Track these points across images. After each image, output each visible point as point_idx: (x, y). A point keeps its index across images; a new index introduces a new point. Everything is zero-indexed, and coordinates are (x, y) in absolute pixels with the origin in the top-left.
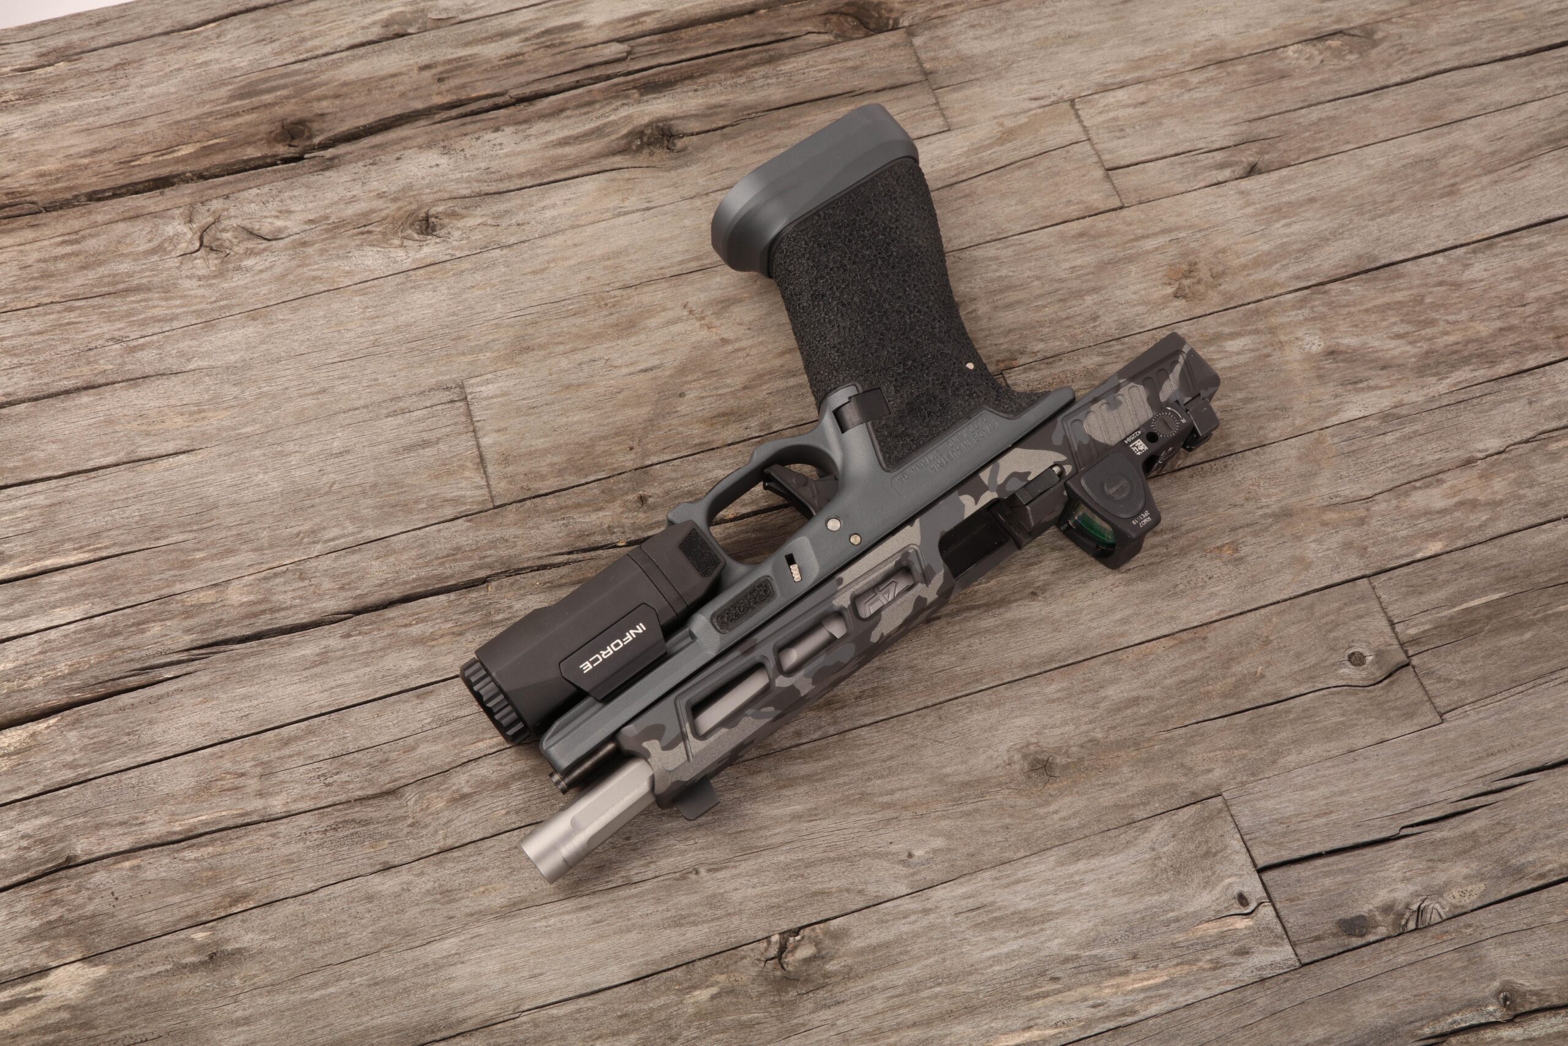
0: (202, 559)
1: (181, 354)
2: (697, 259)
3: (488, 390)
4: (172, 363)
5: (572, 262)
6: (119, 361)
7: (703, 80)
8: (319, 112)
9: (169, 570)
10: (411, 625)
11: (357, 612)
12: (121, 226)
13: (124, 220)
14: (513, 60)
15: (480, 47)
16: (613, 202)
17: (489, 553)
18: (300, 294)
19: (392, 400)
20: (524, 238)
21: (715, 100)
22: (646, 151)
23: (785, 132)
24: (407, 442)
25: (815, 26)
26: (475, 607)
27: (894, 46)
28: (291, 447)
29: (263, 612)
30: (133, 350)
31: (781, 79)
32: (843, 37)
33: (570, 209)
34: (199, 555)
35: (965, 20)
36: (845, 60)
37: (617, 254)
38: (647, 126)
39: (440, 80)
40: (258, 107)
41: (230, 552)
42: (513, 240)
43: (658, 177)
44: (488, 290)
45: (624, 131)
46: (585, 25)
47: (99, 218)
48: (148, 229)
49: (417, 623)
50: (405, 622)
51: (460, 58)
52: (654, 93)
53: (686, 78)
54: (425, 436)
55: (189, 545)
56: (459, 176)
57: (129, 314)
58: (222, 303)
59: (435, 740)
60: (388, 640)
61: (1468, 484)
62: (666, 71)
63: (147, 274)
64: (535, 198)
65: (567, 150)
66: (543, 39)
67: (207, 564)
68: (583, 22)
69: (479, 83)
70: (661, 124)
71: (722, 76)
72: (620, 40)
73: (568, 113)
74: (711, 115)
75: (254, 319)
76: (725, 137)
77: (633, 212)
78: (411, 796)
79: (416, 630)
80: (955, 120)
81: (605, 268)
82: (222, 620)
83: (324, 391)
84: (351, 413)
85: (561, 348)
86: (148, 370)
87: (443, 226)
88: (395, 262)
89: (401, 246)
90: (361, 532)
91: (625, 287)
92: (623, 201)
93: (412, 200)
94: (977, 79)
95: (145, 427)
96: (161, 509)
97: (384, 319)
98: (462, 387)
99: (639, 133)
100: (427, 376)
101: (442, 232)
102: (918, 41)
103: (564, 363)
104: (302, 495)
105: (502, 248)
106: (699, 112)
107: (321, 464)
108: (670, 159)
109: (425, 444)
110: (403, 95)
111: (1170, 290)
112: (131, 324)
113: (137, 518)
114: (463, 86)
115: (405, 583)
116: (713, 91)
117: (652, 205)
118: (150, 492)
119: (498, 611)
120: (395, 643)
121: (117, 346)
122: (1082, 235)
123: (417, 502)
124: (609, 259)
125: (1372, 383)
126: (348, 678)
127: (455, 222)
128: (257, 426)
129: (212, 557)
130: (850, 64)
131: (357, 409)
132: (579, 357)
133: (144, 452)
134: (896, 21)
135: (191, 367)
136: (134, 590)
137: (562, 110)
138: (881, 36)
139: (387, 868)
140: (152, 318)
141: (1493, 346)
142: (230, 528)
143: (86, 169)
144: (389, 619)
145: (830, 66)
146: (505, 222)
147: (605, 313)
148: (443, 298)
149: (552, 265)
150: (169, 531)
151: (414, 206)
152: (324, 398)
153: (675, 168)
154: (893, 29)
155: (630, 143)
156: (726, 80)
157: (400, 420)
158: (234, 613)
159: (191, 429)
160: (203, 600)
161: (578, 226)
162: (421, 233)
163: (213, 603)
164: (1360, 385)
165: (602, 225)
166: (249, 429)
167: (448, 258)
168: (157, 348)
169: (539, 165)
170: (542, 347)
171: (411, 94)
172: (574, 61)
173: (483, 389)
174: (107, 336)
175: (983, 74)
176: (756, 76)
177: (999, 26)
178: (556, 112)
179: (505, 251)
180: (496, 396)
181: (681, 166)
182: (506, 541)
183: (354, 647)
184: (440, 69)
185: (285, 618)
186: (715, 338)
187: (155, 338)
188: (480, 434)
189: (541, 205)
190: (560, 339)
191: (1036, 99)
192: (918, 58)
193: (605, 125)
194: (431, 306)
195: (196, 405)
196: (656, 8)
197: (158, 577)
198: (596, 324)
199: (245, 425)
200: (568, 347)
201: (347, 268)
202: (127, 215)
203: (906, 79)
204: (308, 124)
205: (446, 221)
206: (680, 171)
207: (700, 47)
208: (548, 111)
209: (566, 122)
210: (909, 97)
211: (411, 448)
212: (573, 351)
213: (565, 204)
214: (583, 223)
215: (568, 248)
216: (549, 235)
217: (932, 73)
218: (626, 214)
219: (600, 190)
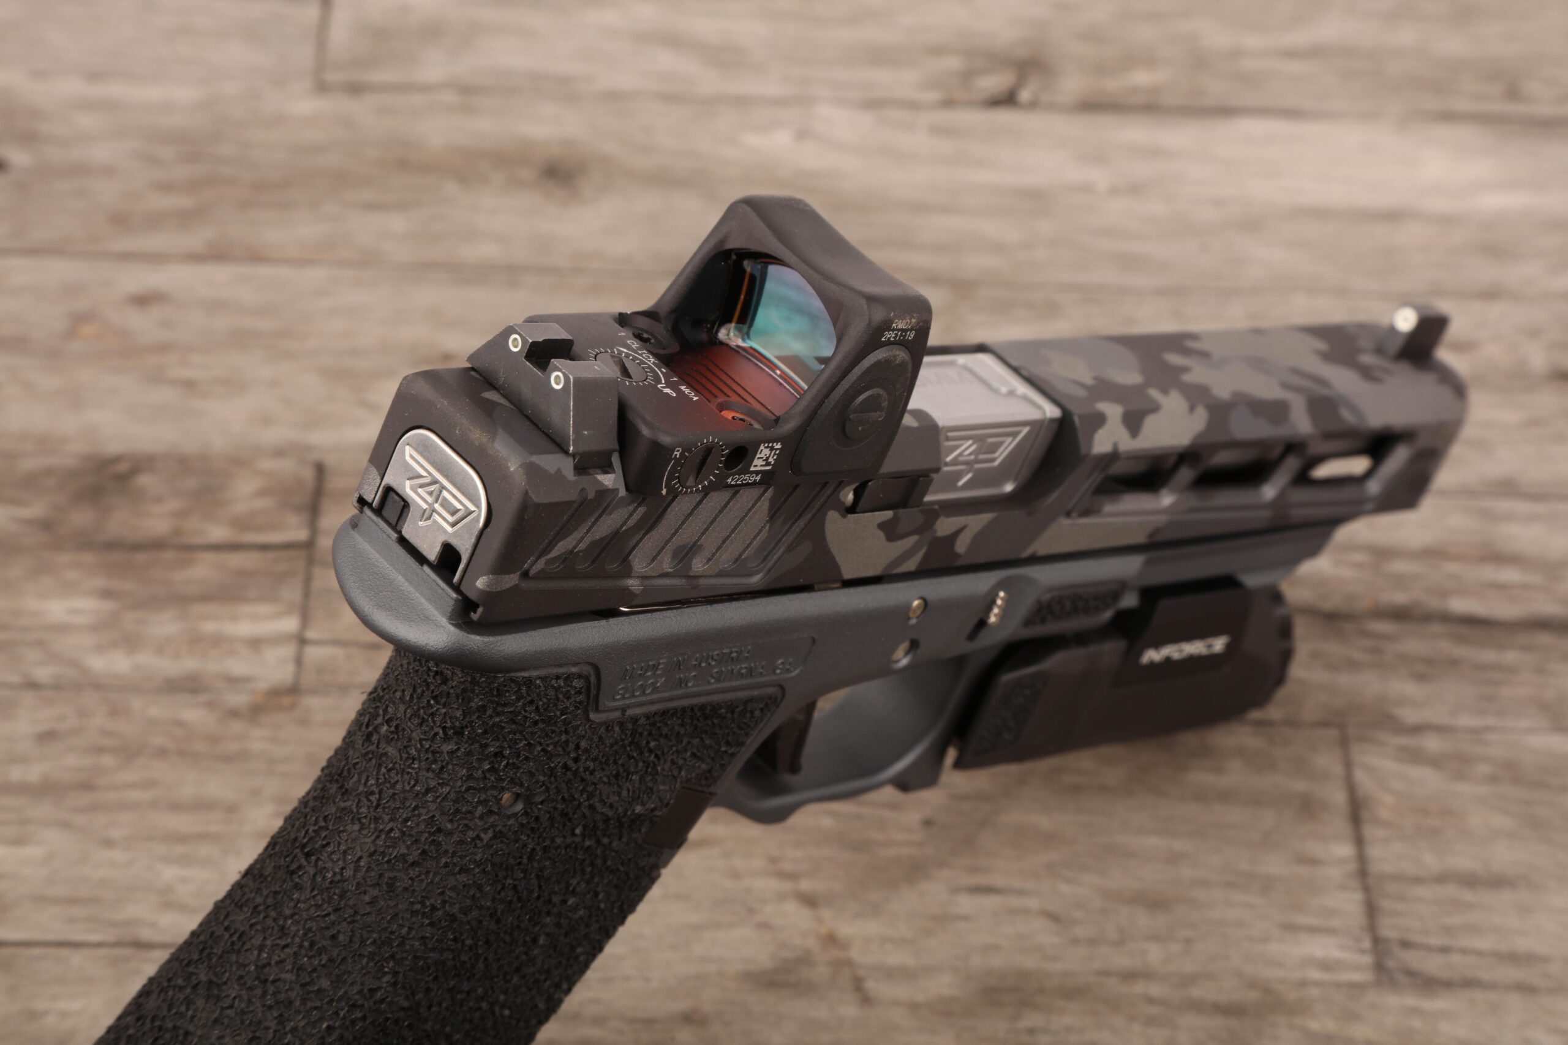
3: (1325, 948)
10: (1522, 586)
17: (1361, 655)
19: (1533, 989)
26: (1400, 581)
49: (1510, 585)
50: (1529, 592)
54: (1468, 896)
79: (1508, 575)
85: (1155, 990)
98: (1379, 969)
100: (1452, 1018)
103: (1155, 954)
109: (1470, 881)
120: (1551, 566)
123: (1493, 779)
132: (1121, 960)
157: (1522, 944)
170: (1197, 1007)
173: (1336, 954)
180: (1314, 929)
186: (827, 914)
188: (1352, 866)
190: (1153, 1010)
198: (1067, 1020)
200: (1139, 988)
211: (1498, 882)
212: (1130, 976)
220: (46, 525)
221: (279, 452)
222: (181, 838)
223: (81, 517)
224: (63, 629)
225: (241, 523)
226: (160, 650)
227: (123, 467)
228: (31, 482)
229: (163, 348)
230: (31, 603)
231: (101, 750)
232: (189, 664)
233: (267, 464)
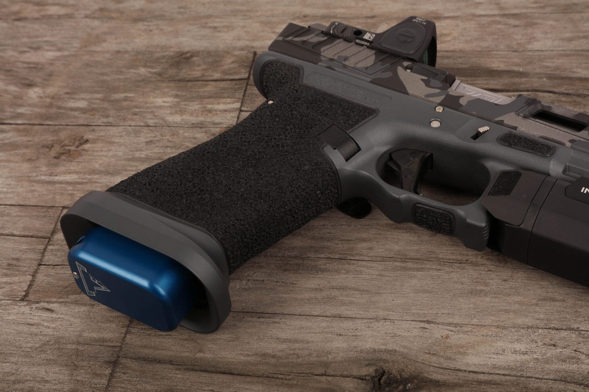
2: (405, 269)
5: (516, 298)
16: (458, 338)
20: (554, 332)
22: (405, 375)
23: (270, 352)
33: (501, 344)
37: (472, 293)
42: (564, 334)
43: (405, 347)
61: (30, 12)
64: (531, 365)
76: (326, 365)
77: (443, 324)
81: (486, 285)
92: (447, 337)
94: (78, 343)
105: (577, 329)
108: (385, 361)
111: (87, 146)
117: (422, 325)
124: (481, 291)
146: (567, 352)
149: (534, 301)
153: (387, 351)
161: (498, 326)
165: (475, 321)
175: (69, 346)
177: (17, 386)
179: (575, 326)
181: (380, 351)
189: (526, 357)
191: (48, 310)
192: (109, 380)
203: (134, 365)
206: (382, 347)
213: (504, 350)
214: (493, 329)
215: (515, 312)
216: (528, 327)
217: (110, 362)
218: (449, 324)
219: (465, 354)
220: (160, 74)
221: (242, 49)
223: (172, 72)
224: (160, 107)
225: (224, 72)
226: (191, 114)
227: (188, 55)
228: (157, 60)
229: (209, 17)
230: (152, 99)
231: (167, 147)
232: (201, 119)
233: (237, 53)
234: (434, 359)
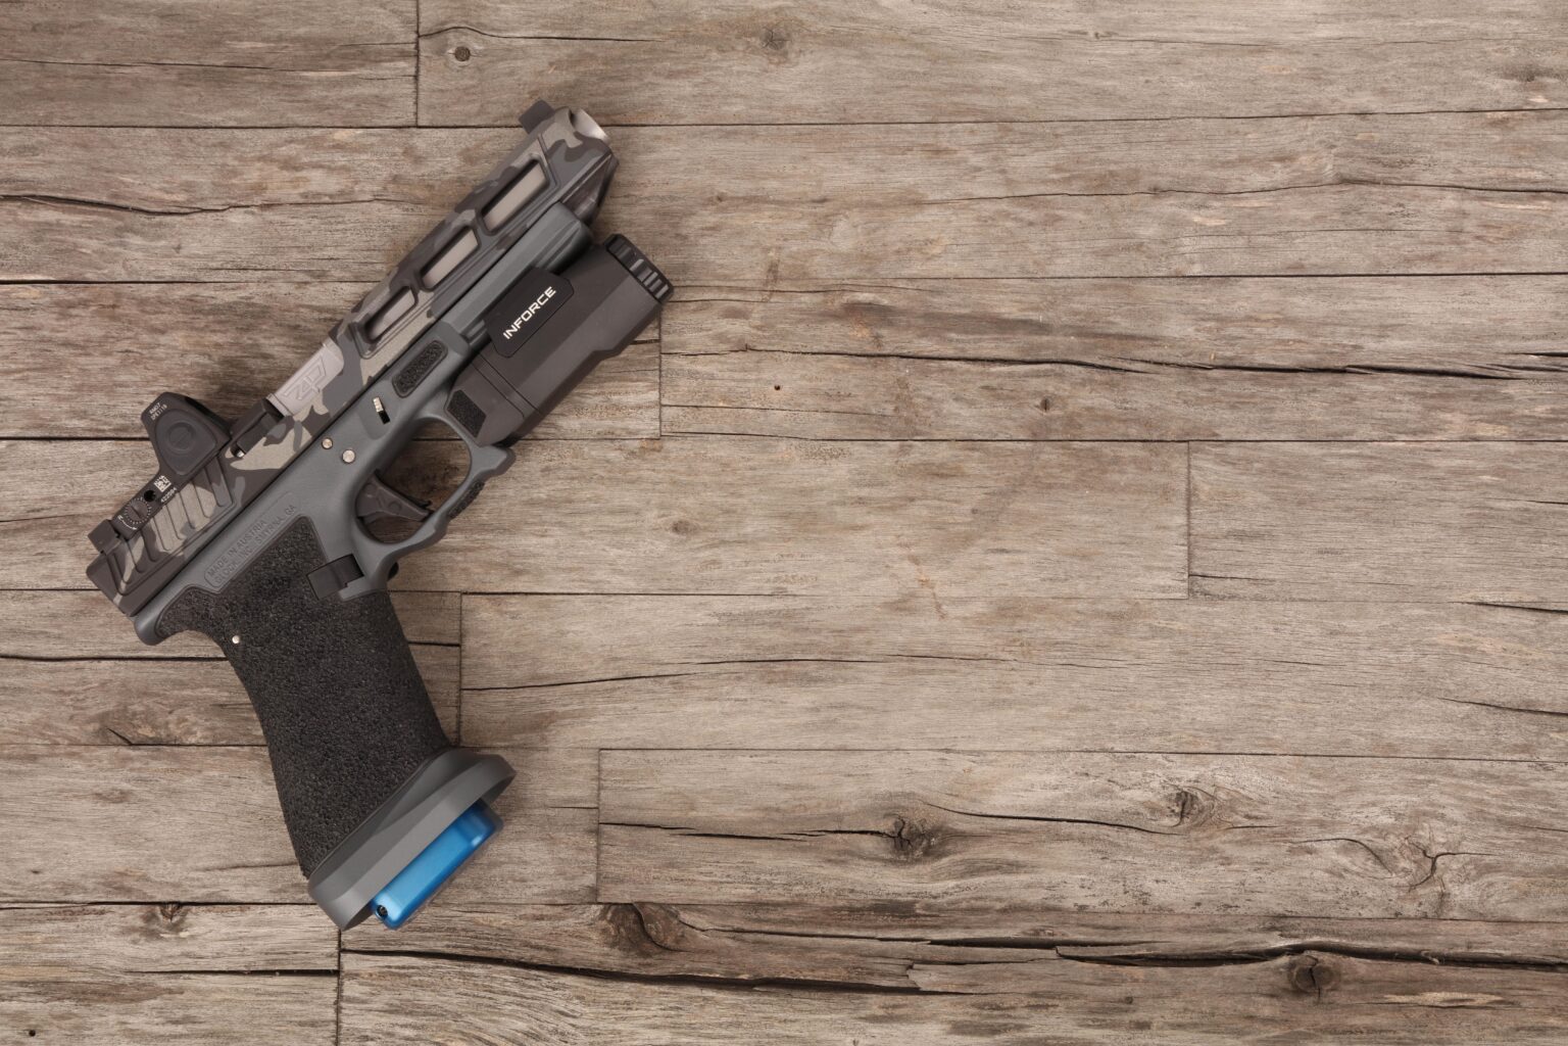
0: (1484, 473)
1: (1475, 726)
2: (914, 672)
3: (1164, 579)
4: (1487, 719)
5: (1044, 709)
6: (1543, 739)
7: (840, 903)
8: (1274, 1001)
9: (1518, 471)
10: (1294, 341)
11: (1343, 371)
12: (1521, 915)
13: (1517, 922)
14: (1041, 1002)
15: (1075, 1035)
16: (981, 772)
17: (1204, 394)
18: (1337, 761)
19: (1263, 599)
20: (1085, 755)
21: (836, 871)
22: (928, 827)
23: (772, 804)
24: (1258, 544)
25: (695, 936)
26: (1232, 340)
27: (620, 881)
28: (1377, 576)
29: (1432, 396)
30: (1525, 748)
31: (755, 876)
32: (669, 911)
33: (1030, 777)
34: (1486, 478)
35: (528, 892)
36: (677, 880)
37: (995, 704)
38: (918, 861)
39: (1129, 1000)
40: (1344, 1032)
41: (1457, 473)
42: (1097, 757)
43: (924, 788)
44: (1138, 704)
45: (945, 861)
46: (948, 1027)
47: (1544, 933)
48: (1492, 900)
49: (1289, 341)
50: (1298, 345)
51: (1100, 1027)
52: (899, 902)
53: (858, 910)
54: (1239, 546)
55: (1494, 493)
56: (1137, 860)
57: (1525, 795)
58: (1422, 777)
59: (1294, 221)
60: (1320, 331)
61: (280, 185)
62: (877, 928)
63: (1499, 842)
64: (1062, 803)
65: (1012, 856)
66: (1001, 1021)
67: (1481, 466)
68: (950, 1033)
69: (1087, 980)
70: (902, 858)
71: (817, 901)
72: (915, 991)
73: (998, 906)
74: (846, 852)
75: (1389, 745)
76: (839, 818)
77: (963, 752)
78: (1329, 171)
79: (1289, 333)
80: (589, 761)
81: (1010, 691)
82: (1475, 400)
83: (1333, 633)
84: (1307, 597)
85: (1080, 606)
86: (1512, 718)
87: (1168, 798)
88: (1227, 769)
89: (1218, 788)
90: (1324, 455)
91: (997, 660)
92: (970, 771)
93: (1194, 844)
95: (1525, 649)
96: (1519, 544)
97: (1253, 701)
98: (1190, 590)
99: (930, 853)
100: (1221, 617)
101: (1171, 790)
102: (590, 879)
103: (1081, 586)
104: (1375, 515)
105: (1112, 751)
106: (856, 860)
107: (1350, 546)
108: (904, 808)
109: (1240, 536)
110: (1176, 994)
112: (1524, 783)
113: (1543, 540)
114: (1107, 981)
115: (1291, 385)
116: (833, 884)
117: (940, 755)
118: (1528, 567)
119: (1210, 330)
120: (1313, 326)
121: (1544, 759)
122: (518, 573)
123: (1262, 472)
124: (1004, 701)
125: (316, 315)
126: (1364, 304)
127: (1154, 800)
128: (1407, 612)
129: (1474, 473)
130: (675, 873)
131: (1302, 600)
132: (1066, 590)
133: (1529, 619)
134: (603, 916)
135: (1467, 707)
136: (1556, 458)
137: (1004, 911)
138: (627, 899)
139: (1363, 114)
140: (1501, 783)
141: (181, 318)
142: (1453, 501)
143: (1553, 1009)
144: (1313, 353)
145: (697, 877)
146: (1101, 783)
147: (1025, 635)
148: (1187, 708)
149: (1064, 713)
150: (1514, 516)
151: (1194, 834)
152: (1332, 623)
153: (904, 795)
154: (611, 904)
155: (943, 843)
156: (815, 895)
157: (1262, 573)
158: (1461, 404)
159: (1476, 632)
160: (1490, 427)
161: (1025, 752)
162: (1193, 798)
163: (1481, 421)
164: (328, 316)
165: (999, 746)
166: (1417, 612)
167: (1171, 757)
168: (1500, 742)
169: (1045, 847)
170: (1098, 614)
171: (1166, 991)
172: (974, 976)
173: (1170, 583)
174: (1552, 775)
176: (781, 890)
178: (1013, 910)
179: (1109, 745)
180: (1161, 569)
181: (897, 795)
182: (1185, 402)
183: (1352, 335)
184: (1127, 1018)
185: (1413, 384)
186: (924, 567)
187: (1500, 756)
188: (1184, 530)
189: (1057, 792)
190: (1078, 618)
192: (598, 856)
193: (962, 876)
194: (1201, 703)
195: (1465, 659)
196: (862, 1024)
197: (1531, 466)
198: (1038, 625)
199: (1419, 618)
200: (1073, 605)
201: (1281, 778)
202: (1512, 928)
203: (621, 833)
204: (1289, 986)
205: (1163, 804)
206: (899, 789)
207: (830, 950)
208: (1020, 915)
209: (1004, 894)
210: (627, 807)
211: (1256, 536)
212: (1070, 598)
213: (1032, 785)
214: (1020, 755)
215: (1043, 729)
216: (1058, 751)
217: (591, 832)
218: (971, 753)
219: (990, 792)
222: (616, 532)
231: (572, 479)
232: (608, 423)
234: (957, 802)
